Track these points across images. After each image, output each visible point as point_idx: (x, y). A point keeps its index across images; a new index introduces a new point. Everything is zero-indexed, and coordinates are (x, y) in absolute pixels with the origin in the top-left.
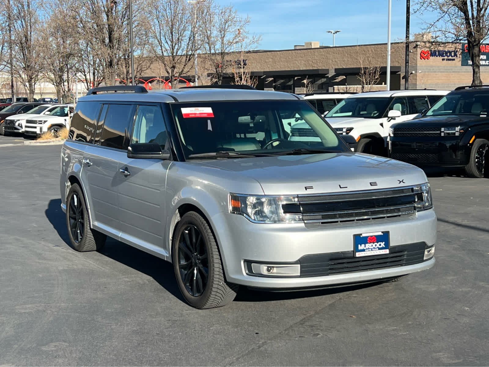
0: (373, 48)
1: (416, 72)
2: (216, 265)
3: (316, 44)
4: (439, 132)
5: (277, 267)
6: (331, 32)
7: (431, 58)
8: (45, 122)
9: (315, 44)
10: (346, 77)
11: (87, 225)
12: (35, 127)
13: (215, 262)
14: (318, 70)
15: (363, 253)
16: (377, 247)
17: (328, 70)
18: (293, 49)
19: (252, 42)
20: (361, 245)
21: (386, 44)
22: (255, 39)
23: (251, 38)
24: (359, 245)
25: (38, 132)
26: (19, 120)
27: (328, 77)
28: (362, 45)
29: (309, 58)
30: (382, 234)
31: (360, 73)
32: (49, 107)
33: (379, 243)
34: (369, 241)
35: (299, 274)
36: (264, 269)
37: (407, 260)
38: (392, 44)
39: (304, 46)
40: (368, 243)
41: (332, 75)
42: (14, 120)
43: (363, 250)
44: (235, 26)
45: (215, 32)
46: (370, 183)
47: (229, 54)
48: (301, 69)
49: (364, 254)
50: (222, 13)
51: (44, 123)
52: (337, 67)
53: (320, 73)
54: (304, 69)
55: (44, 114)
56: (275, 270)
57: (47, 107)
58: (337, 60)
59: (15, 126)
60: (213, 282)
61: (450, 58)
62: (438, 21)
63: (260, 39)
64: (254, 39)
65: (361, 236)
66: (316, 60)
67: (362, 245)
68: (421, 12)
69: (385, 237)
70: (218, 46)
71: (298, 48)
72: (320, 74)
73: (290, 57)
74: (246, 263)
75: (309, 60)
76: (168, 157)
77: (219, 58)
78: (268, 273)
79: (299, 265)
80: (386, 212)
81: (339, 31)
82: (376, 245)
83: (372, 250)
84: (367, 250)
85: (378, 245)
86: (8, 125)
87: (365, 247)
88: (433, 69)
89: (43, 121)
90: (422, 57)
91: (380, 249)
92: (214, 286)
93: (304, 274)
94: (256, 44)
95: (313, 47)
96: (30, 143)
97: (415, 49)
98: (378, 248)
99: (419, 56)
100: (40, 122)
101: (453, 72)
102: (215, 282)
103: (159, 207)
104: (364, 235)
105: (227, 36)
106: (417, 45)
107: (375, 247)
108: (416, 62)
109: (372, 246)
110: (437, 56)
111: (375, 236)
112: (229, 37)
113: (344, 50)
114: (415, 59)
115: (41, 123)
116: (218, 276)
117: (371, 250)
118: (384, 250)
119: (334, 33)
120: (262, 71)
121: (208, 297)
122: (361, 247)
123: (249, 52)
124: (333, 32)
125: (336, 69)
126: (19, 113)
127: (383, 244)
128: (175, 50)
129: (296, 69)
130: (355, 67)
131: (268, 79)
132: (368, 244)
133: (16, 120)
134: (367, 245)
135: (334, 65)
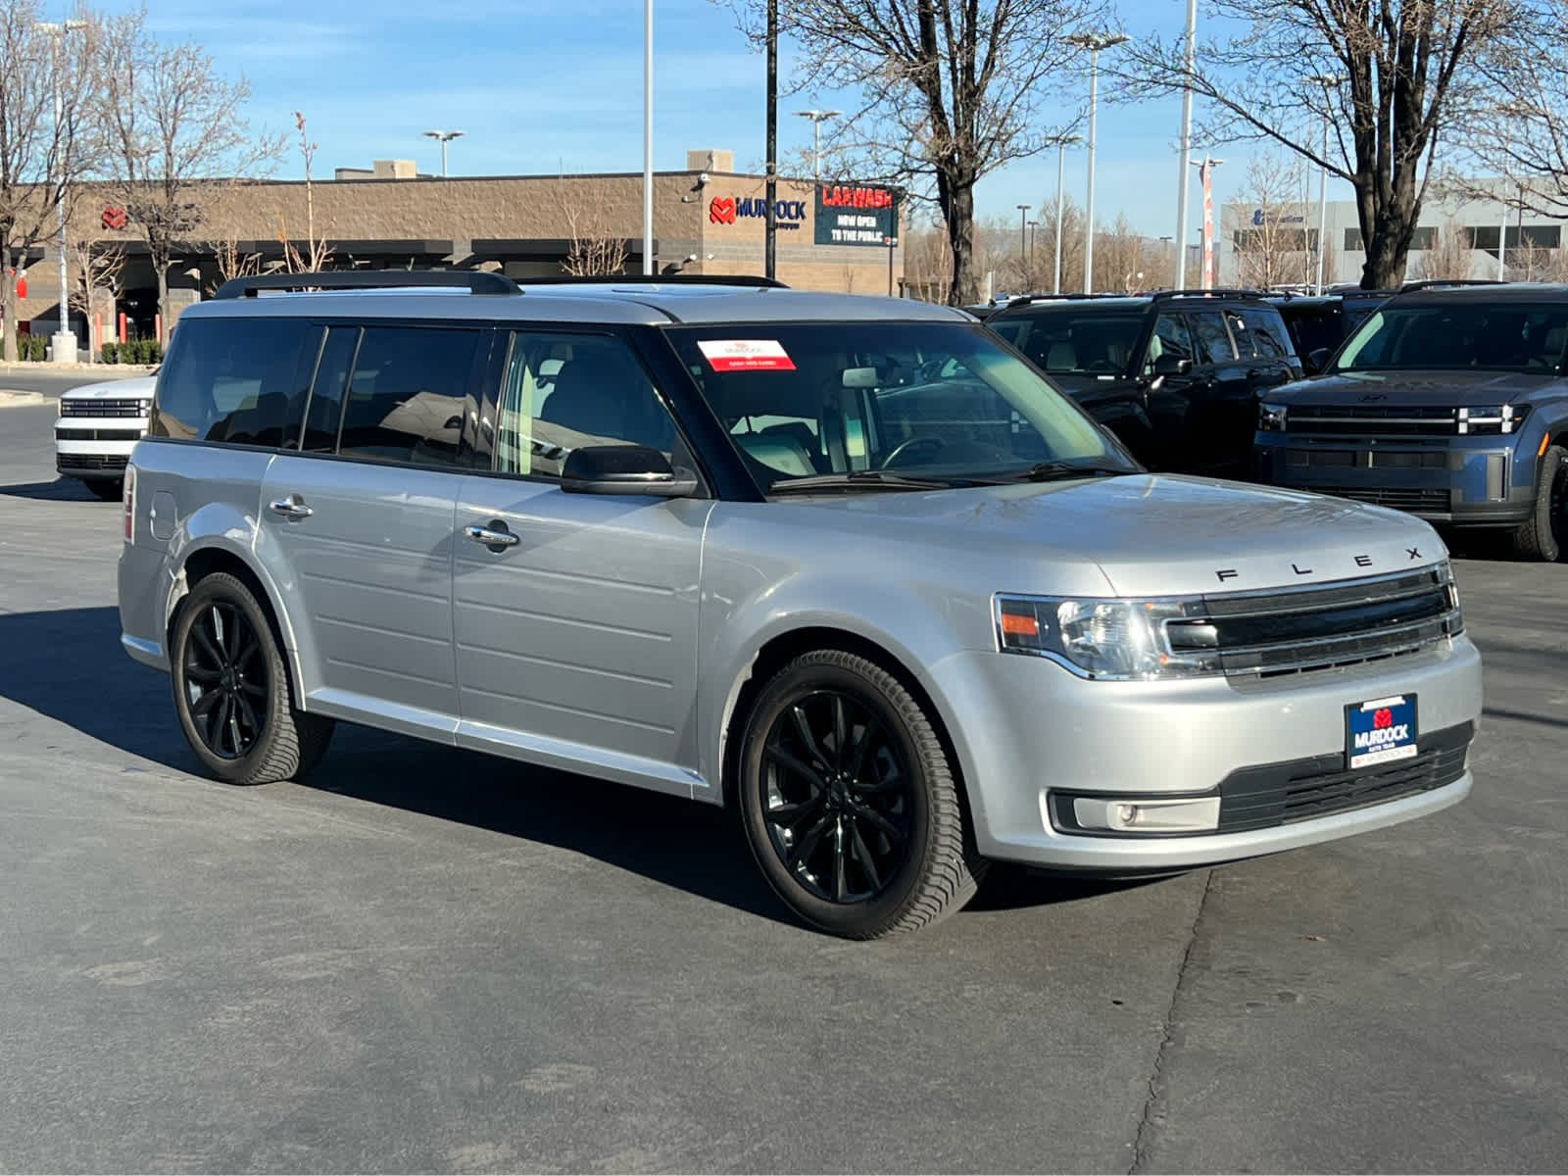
0: (581, 186)
1: (700, 257)
2: (945, 808)
3: (405, 170)
4: (1006, 422)
6: (437, 136)
7: (739, 218)
9: (402, 166)
10: (502, 264)
11: (281, 703)
13: (942, 798)
14: (421, 243)
15: (1365, 756)
16: (1392, 739)
17: (451, 243)
18: (333, 178)
19: (259, 152)
20: (1361, 736)
21: (641, 175)
22: (269, 146)
23: (256, 141)
24: (1357, 736)
27: (451, 262)
28: (573, 177)
29: (394, 208)
30: (1403, 702)
31: (569, 254)
33: (1397, 728)
34: (1377, 723)
35: (1215, 826)
36: (1116, 814)
37: (1440, 773)
38: (655, 174)
39: (371, 172)
40: (1375, 729)
41: (463, 259)
43: (1365, 750)
44: (208, 104)
45: (145, 121)
46: (1356, 558)
47: (190, 185)
48: (372, 238)
49: (1367, 759)
50: (165, 64)
52: (477, 237)
53: (428, 250)
54: (380, 237)
56: (1141, 816)
58: (475, 216)
60: (933, 859)
61: (786, 220)
62: (859, 116)
63: (284, 147)
64: (265, 145)
65: (1362, 710)
66: (414, 213)
67: (1363, 734)
68: (814, 91)
69: (1409, 711)
70: (157, 163)
71: (346, 176)
72: (428, 255)
73: (337, 203)
74: (1053, 798)
75: (396, 213)
76: (694, 488)
77: (159, 197)
78: (1129, 826)
79: (1218, 799)
80: (1393, 640)
81: (458, 132)
82: (1390, 735)
83: (1383, 749)
84: (1374, 748)
85: (1394, 732)
87: (1369, 739)
88: (744, 251)
90: (715, 217)
91: (1397, 744)
92: (934, 871)
93: (1229, 823)
94: (270, 162)
95: (398, 177)
97: (697, 193)
98: (1395, 741)
99: (706, 213)
101: (795, 260)
102: (939, 859)
103: (669, 639)
104: (1366, 707)
105: (183, 133)
106: (701, 185)
107: (1389, 740)
108: (701, 229)
109: (1383, 736)
110: (753, 216)
111: (1389, 708)
112: (188, 135)
113: (496, 187)
114: (698, 220)
116: (949, 839)
117: (1380, 748)
118: (1406, 748)
119: (444, 140)
120: (252, 239)
121: (909, 904)
122: (1361, 741)
123: (251, 183)
124: (442, 134)
125: (475, 243)
127: (1404, 732)
128: (11, 171)
129: (354, 237)
130: (528, 238)
131: (270, 265)
132: (1375, 732)
135: (468, 231)
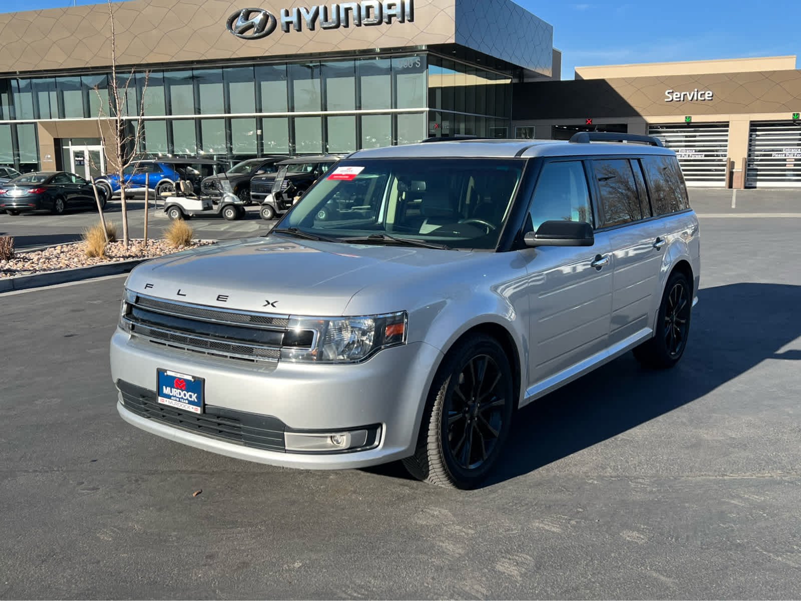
16: (186, 398)
20: (166, 388)
30: (193, 380)
33: (190, 393)
34: (176, 385)
35: (124, 404)
37: (246, 438)
40: (175, 388)
43: (169, 397)
49: (169, 402)
65: (166, 374)
67: (168, 388)
69: (197, 386)
82: (185, 395)
83: (179, 401)
84: (174, 398)
85: (188, 395)
87: (171, 392)
91: (189, 402)
98: (187, 400)
104: (169, 373)
107: (184, 397)
109: (180, 394)
118: (194, 407)
127: (194, 397)
134: (174, 390)
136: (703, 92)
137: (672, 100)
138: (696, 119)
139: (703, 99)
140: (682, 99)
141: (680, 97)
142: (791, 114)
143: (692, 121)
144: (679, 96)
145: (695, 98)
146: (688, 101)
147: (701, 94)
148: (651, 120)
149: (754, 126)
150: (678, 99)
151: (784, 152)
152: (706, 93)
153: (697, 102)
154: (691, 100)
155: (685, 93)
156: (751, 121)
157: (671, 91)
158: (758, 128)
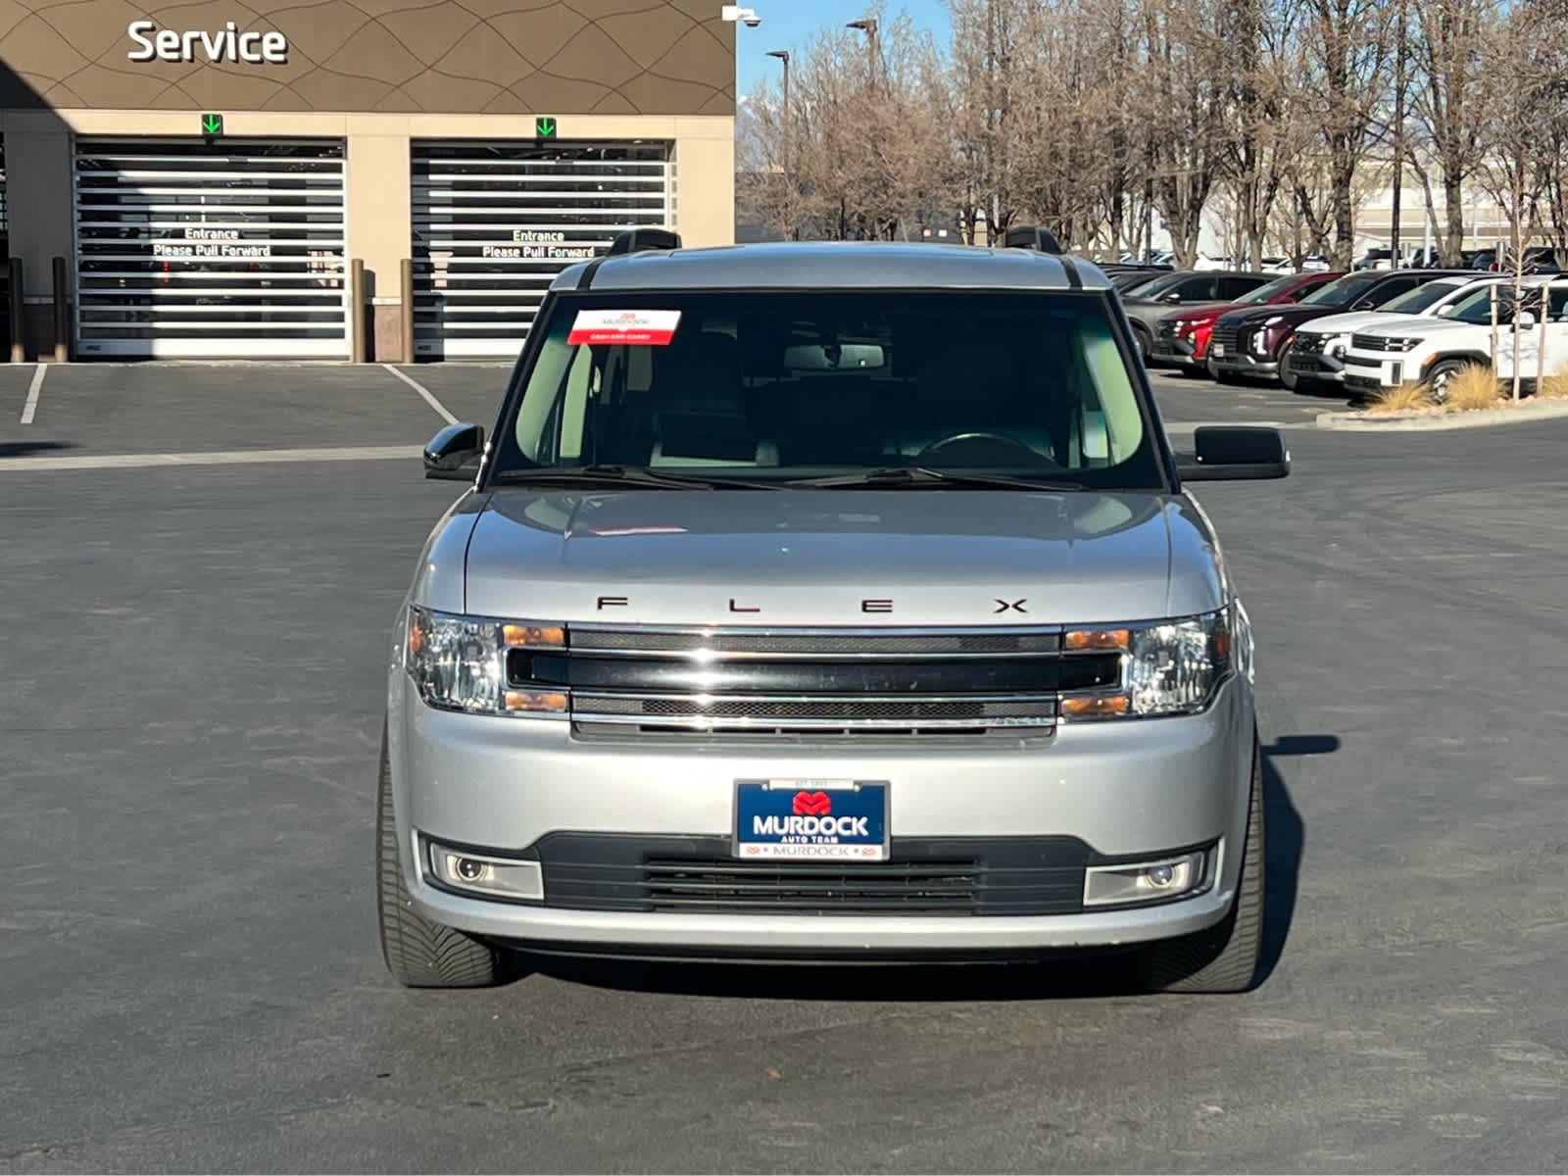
5: (495, 865)
8: (1415, 342)
12: (1377, 364)
15: (771, 846)
16: (832, 832)
20: (764, 821)
24: (757, 820)
25: (1386, 380)
26: (1336, 336)
30: (857, 789)
32: (1459, 287)
33: (845, 819)
34: (798, 807)
35: (541, 896)
37: (990, 896)
40: (795, 815)
42: (1321, 334)
43: (775, 838)
49: (776, 850)
51: (1411, 348)
55: (1435, 313)
56: (489, 874)
57: (1454, 288)
59: (1321, 358)
67: (770, 819)
69: (870, 802)
74: (424, 841)
78: (463, 881)
79: (537, 865)
82: (828, 826)
83: (810, 843)
84: (792, 839)
85: (838, 825)
86: (1301, 353)
87: (781, 826)
89: (1406, 342)
91: (843, 840)
93: (556, 897)
96: (1334, 419)
98: (837, 835)
100: (1397, 345)
104: (777, 785)
107: (825, 831)
111: (824, 791)
115: (1399, 349)
117: (805, 839)
118: (861, 847)
122: (762, 826)
126: (1358, 308)
127: (859, 826)
132: (793, 819)
133: (1325, 336)
136: (256, 36)
137: (154, 56)
138: (238, 124)
139: (256, 57)
140: (187, 54)
141: (179, 49)
142: (532, 119)
143: (226, 132)
144: (175, 44)
145: (232, 55)
146: (208, 63)
147: (250, 42)
148: (88, 121)
149: (424, 154)
150: (175, 56)
151: (516, 243)
152: (267, 38)
153: (235, 68)
154: (219, 61)
155: (195, 34)
156: (413, 140)
157: (148, 25)
158: (433, 162)
